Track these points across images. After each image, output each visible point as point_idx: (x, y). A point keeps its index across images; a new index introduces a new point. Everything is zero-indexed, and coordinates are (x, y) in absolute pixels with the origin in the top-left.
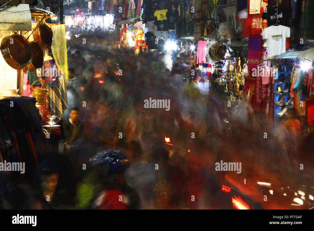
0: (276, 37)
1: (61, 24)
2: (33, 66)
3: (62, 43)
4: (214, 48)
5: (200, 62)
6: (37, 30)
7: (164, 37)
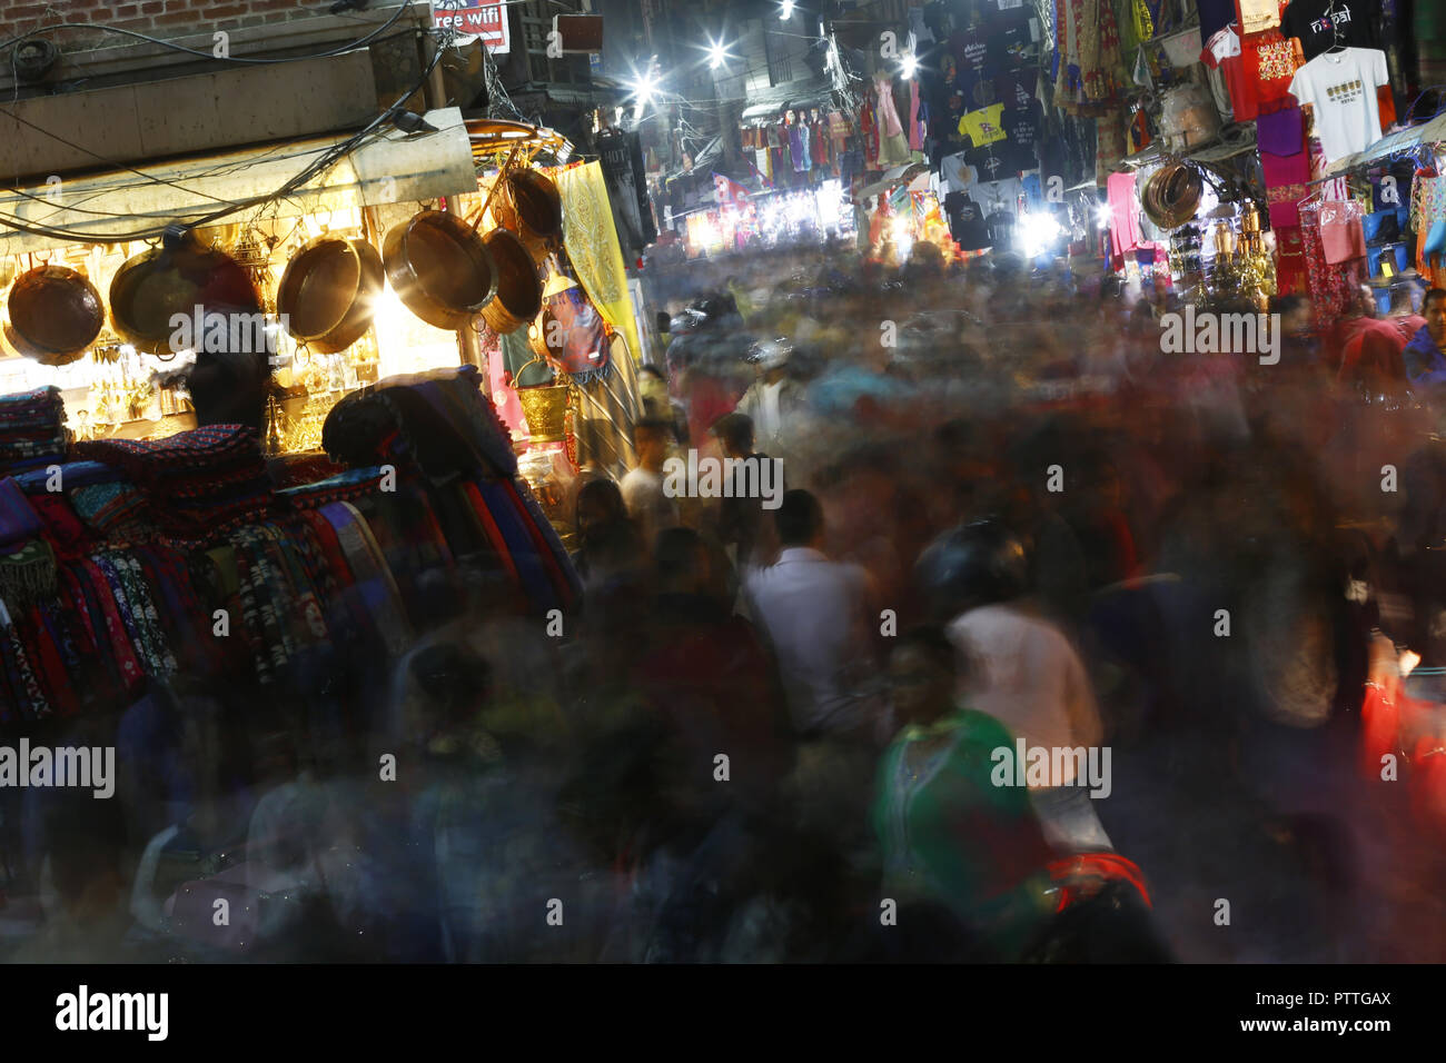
0: (1341, 91)
1: (585, 163)
2: (507, 313)
3: (601, 227)
4: (1156, 183)
5: (1126, 246)
6: (501, 191)
7: (1006, 202)
